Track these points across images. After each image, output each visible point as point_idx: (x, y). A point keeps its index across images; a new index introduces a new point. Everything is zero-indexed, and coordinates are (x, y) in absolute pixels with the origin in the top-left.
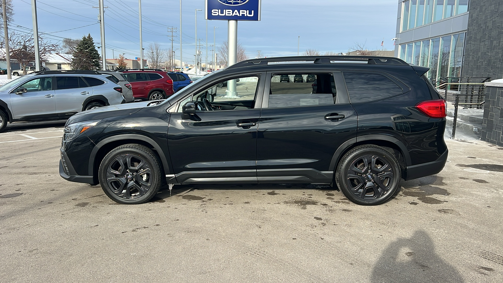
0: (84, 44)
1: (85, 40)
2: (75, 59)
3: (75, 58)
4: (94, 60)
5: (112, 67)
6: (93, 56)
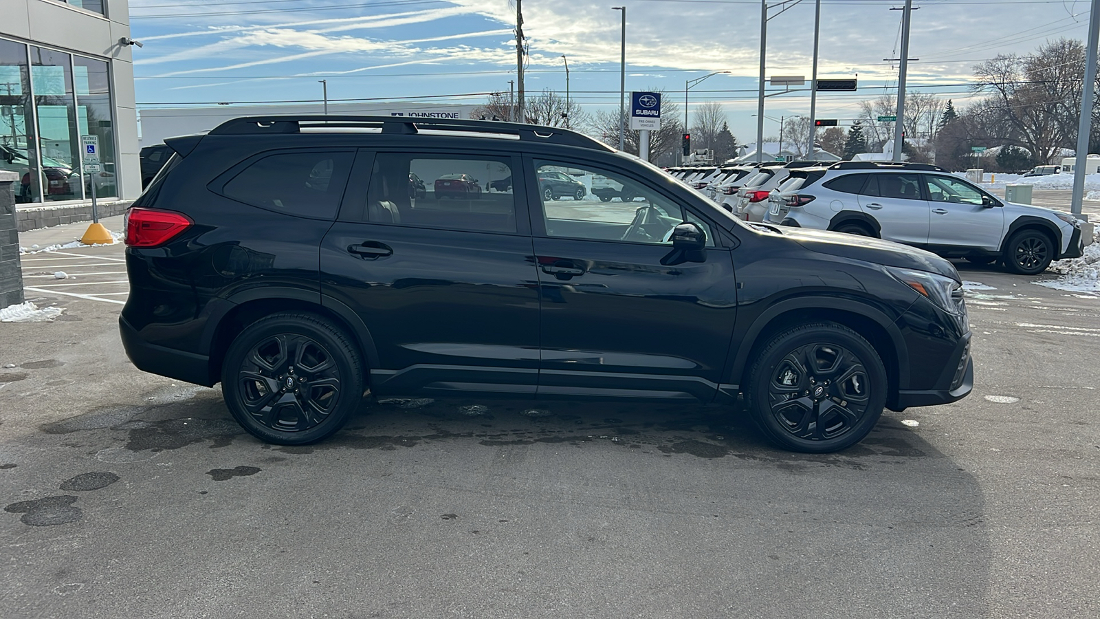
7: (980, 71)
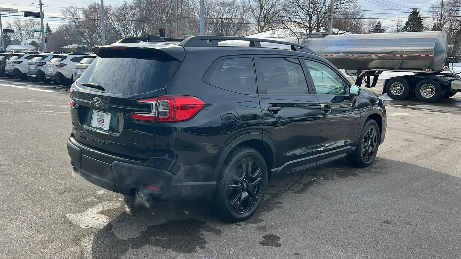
7: (64, 12)
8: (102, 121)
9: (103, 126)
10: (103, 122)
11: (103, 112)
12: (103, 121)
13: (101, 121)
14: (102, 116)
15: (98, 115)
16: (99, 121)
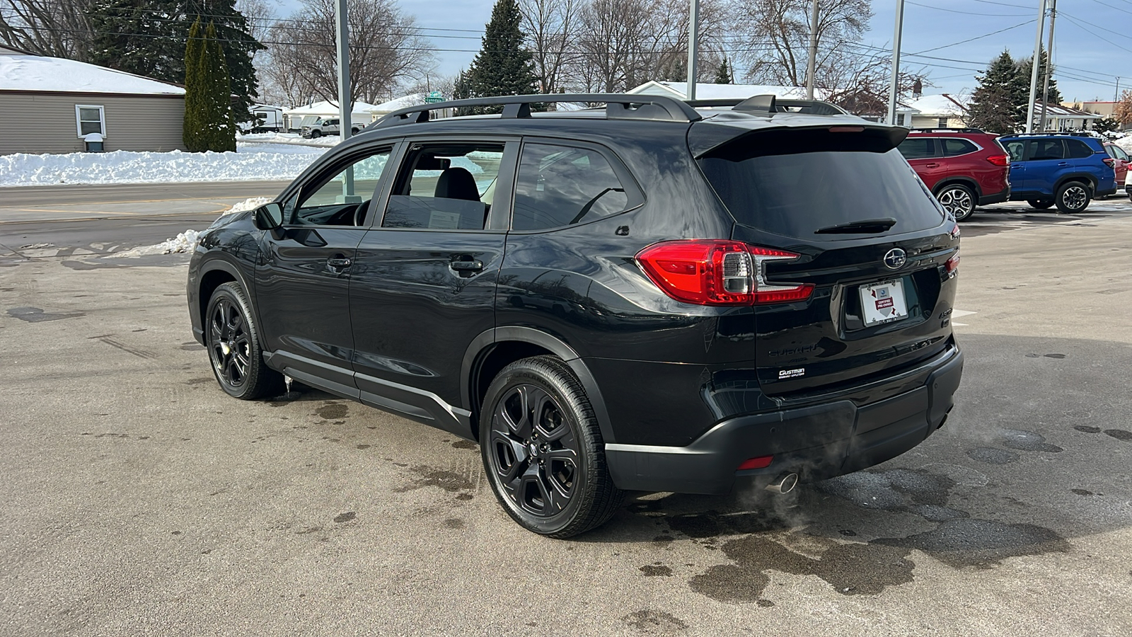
0: (1000, 70)
1: (1005, 61)
2: (975, 106)
3: (977, 104)
4: (1018, 107)
5: (1082, 121)
6: (1017, 98)
8: (889, 304)
9: (893, 313)
10: (892, 305)
11: (885, 283)
12: (892, 301)
13: (886, 305)
14: (884, 292)
15: (874, 295)
16: (881, 306)
